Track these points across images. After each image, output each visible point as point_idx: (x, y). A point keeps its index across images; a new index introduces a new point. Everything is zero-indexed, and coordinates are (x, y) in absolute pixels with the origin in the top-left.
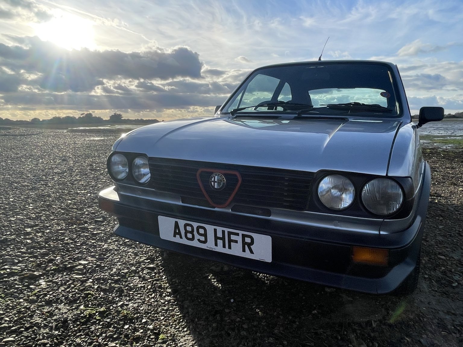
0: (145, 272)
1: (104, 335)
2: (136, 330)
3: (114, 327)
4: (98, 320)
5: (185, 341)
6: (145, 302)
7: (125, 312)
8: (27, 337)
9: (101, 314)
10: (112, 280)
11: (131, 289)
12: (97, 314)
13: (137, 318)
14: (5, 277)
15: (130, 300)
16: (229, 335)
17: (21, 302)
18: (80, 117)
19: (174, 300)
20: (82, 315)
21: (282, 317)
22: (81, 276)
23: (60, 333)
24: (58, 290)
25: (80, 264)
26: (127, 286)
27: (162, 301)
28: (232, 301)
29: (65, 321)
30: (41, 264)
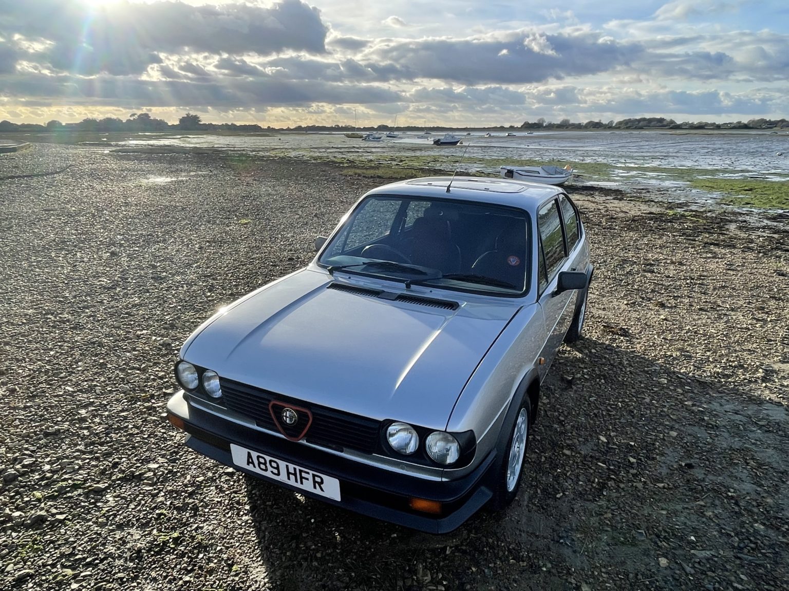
0: (222, 480)
1: (178, 567)
2: (209, 560)
3: (189, 557)
4: (172, 548)
5: (257, 573)
6: (221, 524)
7: (200, 537)
8: (103, 570)
9: (176, 540)
10: (186, 492)
11: (206, 506)
12: (171, 540)
13: (212, 545)
14: (68, 492)
15: (205, 521)
16: (301, 565)
17: (90, 526)
18: (130, 120)
19: (252, 520)
20: (156, 543)
21: (358, 543)
22: (151, 488)
23: (135, 566)
24: (127, 508)
25: (150, 470)
26: (202, 501)
27: (239, 522)
28: (313, 521)
29: (139, 551)
30: (105, 469)
